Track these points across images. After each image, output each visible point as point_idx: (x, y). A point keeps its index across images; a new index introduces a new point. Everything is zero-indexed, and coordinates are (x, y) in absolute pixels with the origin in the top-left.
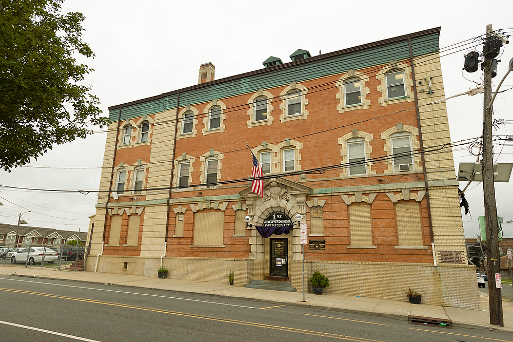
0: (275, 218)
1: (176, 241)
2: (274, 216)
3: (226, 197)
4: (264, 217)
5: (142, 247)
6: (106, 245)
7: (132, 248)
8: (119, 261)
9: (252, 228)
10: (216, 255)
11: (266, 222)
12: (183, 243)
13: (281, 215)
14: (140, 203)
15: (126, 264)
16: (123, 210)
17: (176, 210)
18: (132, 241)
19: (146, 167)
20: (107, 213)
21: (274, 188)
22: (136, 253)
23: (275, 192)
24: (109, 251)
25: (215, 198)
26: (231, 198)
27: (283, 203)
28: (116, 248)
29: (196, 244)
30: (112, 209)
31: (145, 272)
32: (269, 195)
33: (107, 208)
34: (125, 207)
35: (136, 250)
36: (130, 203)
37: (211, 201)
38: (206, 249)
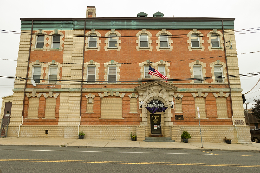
0: (154, 103)
1: (88, 115)
2: (154, 102)
3: (125, 90)
4: (148, 102)
5: (60, 120)
6: (25, 118)
7: (51, 120)
8: (40, 129)
9: (142, 108)
10: (119, 124)
11: (149, 105)
12: (94, 116)
13: (158, 102)
14: (56, 90)
15: (47, 131)
16: (40, 94)
17: (87, 96)
18: (50, 114)
19: (60, 65)
20: (25, 96)
21: (156, 86)
22: (54, 123)
23: (156, 89)
24: (28, 122)
25: (116, 90)
26: (128, 90)
27: (160, 95)
28: (35, 120)
29: (103, 117)
30: (30, 93)
31: (65, 136)
32: (152, 90)
33: (25, 92)
34: (42, 92)
35: (55, 121)
36: (47, 90)
37: (114, 92)
38: (111, 120)
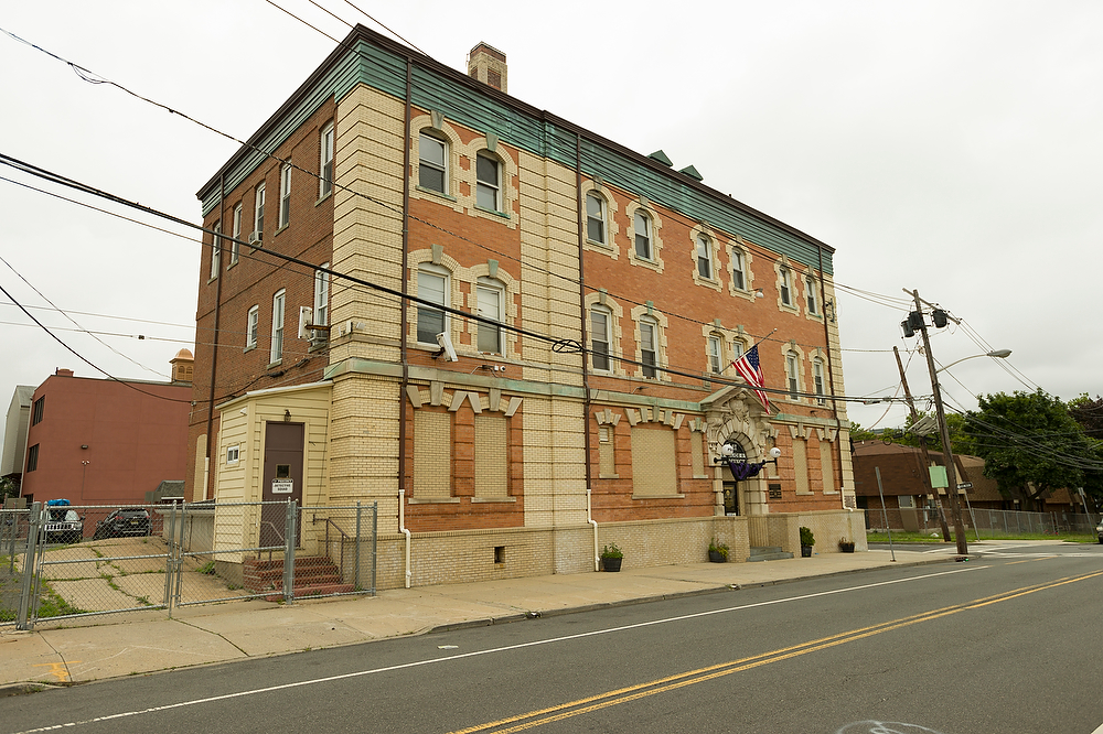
1: (606, 487)
3: (682, 404)
5: (529, 504)
6: (411, 501)
7: (500, 507)
8: (475, 544)
9: (717, 465)
10: (675, 514)
12: (621, 490)
13: (736, 445)
14: (513, 386)
15: (499, 551)
16: (460, 395)
17: (601, 417)
18: (489, 487)
19: (514, 286)
20: (404, 399)
21: (738, 402)
22: (510, 518)
23: (740, 408)
24: (424, 517)
25: (667, 402)
26: (689, 407)
27: (745, 426)
28: (447, 509)
29: (638, 492)
30: (426, 386)
31: (560, 565)
32: (731, 411)
33: (404, 382)
34: (465, 387)
35: (509, 510)
36: (484, 380)
37: (663, 409)
38: (657, 503)
